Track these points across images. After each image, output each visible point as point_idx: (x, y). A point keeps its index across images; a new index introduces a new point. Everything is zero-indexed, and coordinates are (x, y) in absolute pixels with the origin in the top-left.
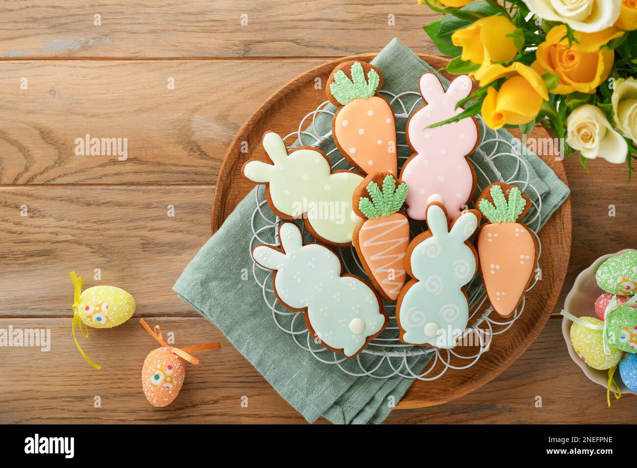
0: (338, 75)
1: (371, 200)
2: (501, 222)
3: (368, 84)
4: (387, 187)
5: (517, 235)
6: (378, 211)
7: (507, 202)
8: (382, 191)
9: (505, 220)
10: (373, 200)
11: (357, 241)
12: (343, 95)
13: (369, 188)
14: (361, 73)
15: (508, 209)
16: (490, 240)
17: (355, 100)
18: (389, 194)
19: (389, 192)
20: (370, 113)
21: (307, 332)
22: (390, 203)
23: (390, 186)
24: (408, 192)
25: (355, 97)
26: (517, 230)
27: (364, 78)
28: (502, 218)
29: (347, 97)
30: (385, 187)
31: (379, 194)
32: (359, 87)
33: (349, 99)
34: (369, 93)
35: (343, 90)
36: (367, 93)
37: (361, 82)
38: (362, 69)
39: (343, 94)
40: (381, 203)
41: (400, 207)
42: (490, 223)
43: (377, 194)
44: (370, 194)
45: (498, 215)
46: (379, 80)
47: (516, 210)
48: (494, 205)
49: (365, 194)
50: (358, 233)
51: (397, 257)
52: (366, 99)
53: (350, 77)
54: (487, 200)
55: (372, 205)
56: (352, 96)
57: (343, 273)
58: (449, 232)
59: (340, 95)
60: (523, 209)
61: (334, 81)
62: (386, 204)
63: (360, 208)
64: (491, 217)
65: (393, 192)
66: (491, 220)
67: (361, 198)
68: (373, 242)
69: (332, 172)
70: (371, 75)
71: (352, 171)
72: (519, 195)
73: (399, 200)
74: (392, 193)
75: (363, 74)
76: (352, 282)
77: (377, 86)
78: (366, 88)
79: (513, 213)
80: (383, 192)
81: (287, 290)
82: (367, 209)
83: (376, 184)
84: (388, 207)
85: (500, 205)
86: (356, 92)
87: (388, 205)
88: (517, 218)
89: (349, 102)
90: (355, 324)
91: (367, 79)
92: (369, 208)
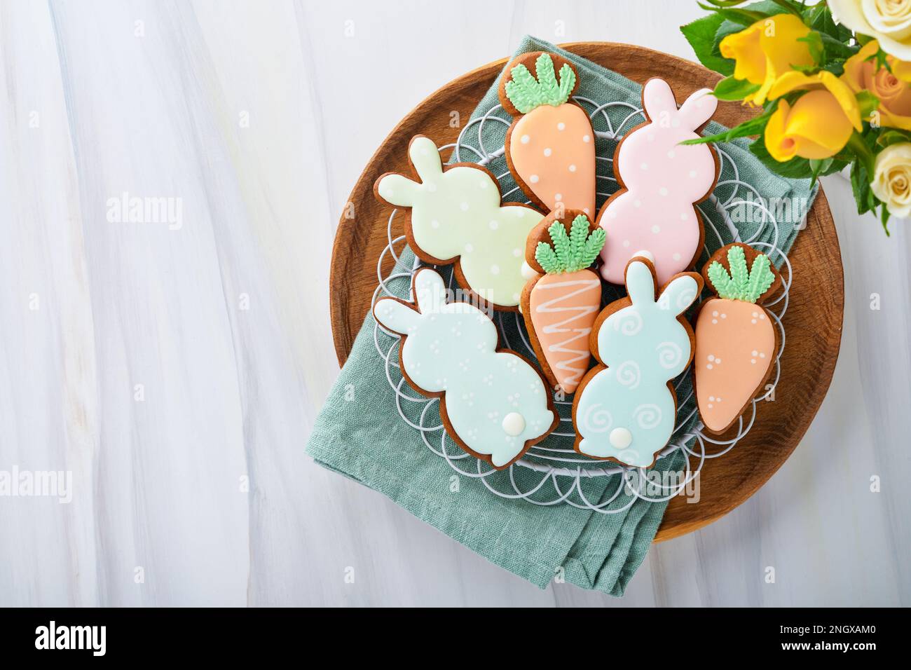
0: (517, 70)
1: (553, 247)
2: (735, 299)
3: (559, 85)
4: (577, 231)
5: (754, 321)
6: (561, 264)
7: (749, 273)
8: (569, 236)
9: (740, 298)
10: (555, 247)
11: (527, 304)
12: (523, 100)
13: (552, 230)
14: (550, 68)
15: (747, 282)
16: (715, 321)
17: (540, 107)
18: (579, 242)
19: (580, 239)
20: (561, 126)
21: (443, 429)
22: (579, 254)
23: (581, 231)
24: (606, 243)
25: (541, 103)
26: (755, 314)
27: (554, 77)
28: (738, 294)
29: (530, 102)
30: (574, 230)
31: (566, 240)
32: (546, 90)
33: (532, 105)
34: (561, 98)
35: (524, 92)
36: (558, 97)
37: (550, 81)
38: (552, 64)
39: (523, 98)
40: (566, 253)
41: (593, 262)
42: (719, 298)
43: (563, 239)
44: (552, 238)
45: (732, 288)
46: (574, 80)
47: (759, 286)
48: (730, 274)
49: (546, 237)
50: (530, 293)
51: (580, 333)
52: (556, 106)
53: (534, 74)
54: (721, 265)
55: (554, 254)
56: (536, 101)
57: (500, 348)
58: (656, 301)
59: (520, 99)
60: (769, 286)
61: (510, 78)
62: (573, 256)
63: (536, 257)
64: (722, 289)
65: (584, 239)
66: (721, 293)
67: (540, 243)
68: (550, 307)
69: (501, 205)
70: (564, 72)
71: (530, 206)
72: (768, 266)
73: (592, 252)
74: (583, 241)
75: (553, 70)
76: (511, 360)
77: (572, 89)
78: (556, 91)
79: (754, 290)
80: (571, 238)
81: (419, 365)
82: (546, 259)
83: (563, 225)
84: (575, 260)
85: (738, 274)
86: (543, 96)
87: (575, 256)
88: (759, 297)
89: (531, 110)
90: (511, 421)
91: (558, 77)
92: (549, 258)
